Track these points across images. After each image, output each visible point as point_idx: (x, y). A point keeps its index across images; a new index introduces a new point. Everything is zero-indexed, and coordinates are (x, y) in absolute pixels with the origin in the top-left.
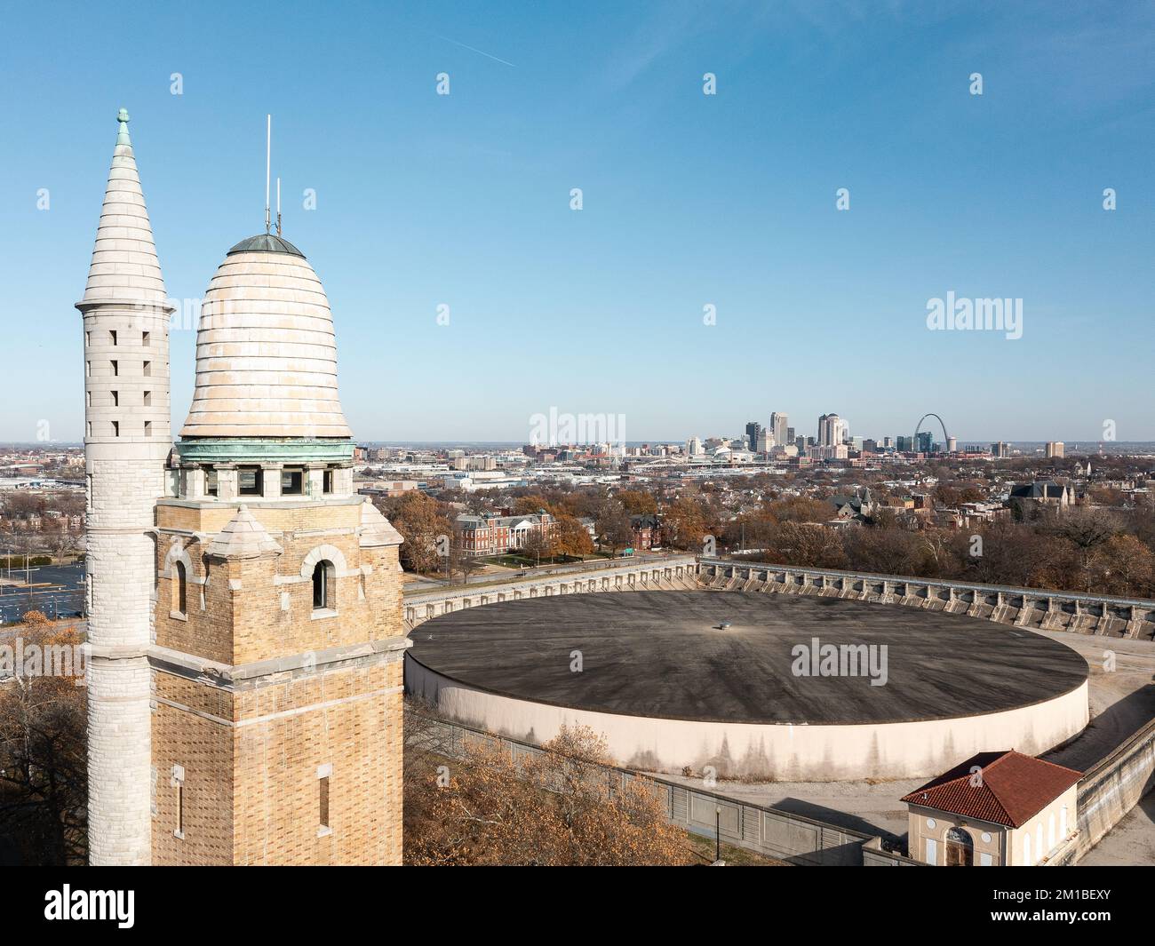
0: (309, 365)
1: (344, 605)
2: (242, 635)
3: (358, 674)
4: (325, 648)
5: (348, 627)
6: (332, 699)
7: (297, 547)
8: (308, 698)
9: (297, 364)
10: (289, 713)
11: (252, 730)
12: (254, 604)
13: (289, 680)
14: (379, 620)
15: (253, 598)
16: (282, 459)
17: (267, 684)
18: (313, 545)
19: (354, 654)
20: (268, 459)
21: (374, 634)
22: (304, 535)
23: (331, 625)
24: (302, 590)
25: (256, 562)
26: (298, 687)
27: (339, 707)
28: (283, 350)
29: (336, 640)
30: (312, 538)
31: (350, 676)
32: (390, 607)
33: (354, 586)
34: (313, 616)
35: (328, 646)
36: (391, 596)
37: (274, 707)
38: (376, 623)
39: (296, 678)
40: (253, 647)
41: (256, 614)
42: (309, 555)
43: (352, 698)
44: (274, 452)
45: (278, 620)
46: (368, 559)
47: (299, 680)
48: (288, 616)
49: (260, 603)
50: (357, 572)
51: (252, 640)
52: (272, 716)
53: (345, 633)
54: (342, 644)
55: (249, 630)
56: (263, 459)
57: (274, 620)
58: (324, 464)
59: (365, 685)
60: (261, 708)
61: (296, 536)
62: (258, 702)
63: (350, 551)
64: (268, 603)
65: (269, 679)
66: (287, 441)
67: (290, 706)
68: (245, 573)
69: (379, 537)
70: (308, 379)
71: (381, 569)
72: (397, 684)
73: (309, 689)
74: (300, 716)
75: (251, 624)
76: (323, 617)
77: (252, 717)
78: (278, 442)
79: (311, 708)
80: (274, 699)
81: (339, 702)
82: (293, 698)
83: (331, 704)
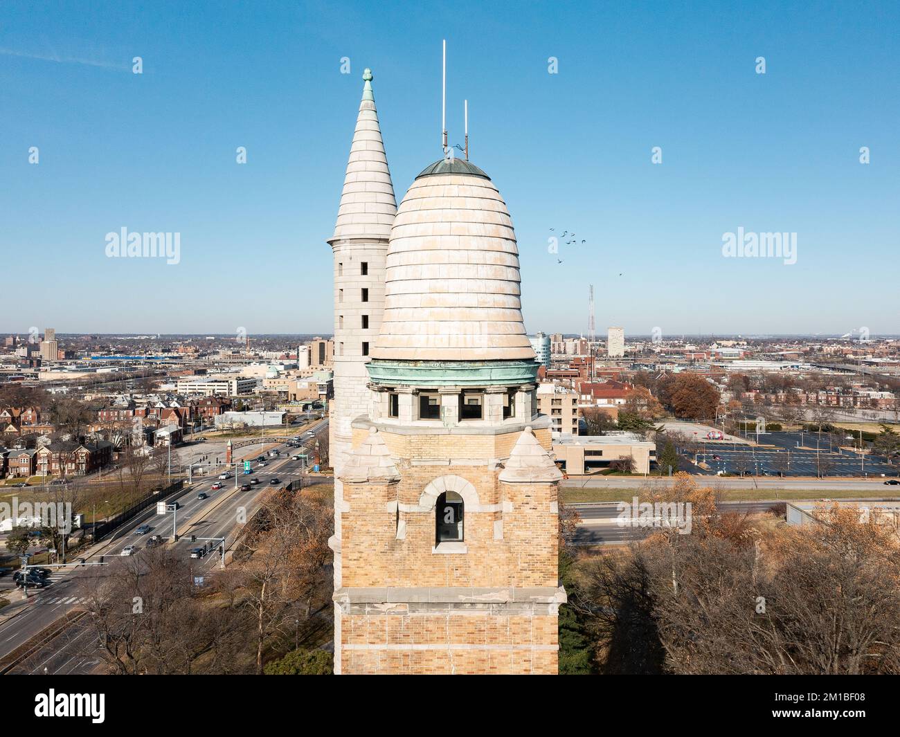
0: (453, 285)
1: (475, 542)
2: (350, 558)
3: (493, 621)
4: (450, 586)
5: (480, 567)
6: (460, 642)
7: (416, 475)
8: (429, 636)
9: (440, 285)
10: (406, 648)
11: (362, 656)
12: (365, 529)
13: (405, 613)
14: (521, 565)
15: (363, 523)
16: (414, 383)
17: (379, 612)
18: (435, 474)
19: (483, 598)
20: (403, 383)
21: (515, 579)
22: (423, 463)
23: (458, 562)
24: (421, 520)
25: (366, 487)
26: (417, 622)
27: (468, 653)
28: (426, 272)
29: (465, 579)
30: (433, 466)
31: (483, 621)
32: (538, 552)
33: (490, 523)
34: (434, 550)
35: (455, 584)
36: (541, 540)
37: (387, 637)
38: (519, 568)
39: (414, 612)
40: (363, 572)
41: (366, 540)
42: (431, 484)
43: (485, 647)
44: (406, 376)
45: (392, 549)
46: (509, 496)
47: (415, 615)
48: (404, 546)
49: (370, 528)
50: (493, 508)
51: (362, 565)
52: (384, 647)
53: (476, 573)
54: (473, 585)
55: (359, 555)
56: (399, 382)
57: (387, 547)
58: (459, 389)
59: (504, 635)
60: (373, 636)
61: (414, 463)
62: (368, 628)
63: (483, 484)
64: (380, 529)
65: (383, 608)
66: (421, 365)
67: (404, 640)
68: (354, 496)
69: (522, 472)
70: (451, 299)
71: (526, 510)
72: (549, 641)
73: (430, 626)
74: (419, 653)
75: (362, 548)
76: (448, 552)
77: (361, 643)
78: (412, 365)
79: (432, 647)
80: (387, 629)
81: (468, 647)
82: (409, 633)
83: (458, 647)
